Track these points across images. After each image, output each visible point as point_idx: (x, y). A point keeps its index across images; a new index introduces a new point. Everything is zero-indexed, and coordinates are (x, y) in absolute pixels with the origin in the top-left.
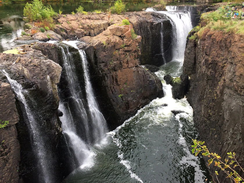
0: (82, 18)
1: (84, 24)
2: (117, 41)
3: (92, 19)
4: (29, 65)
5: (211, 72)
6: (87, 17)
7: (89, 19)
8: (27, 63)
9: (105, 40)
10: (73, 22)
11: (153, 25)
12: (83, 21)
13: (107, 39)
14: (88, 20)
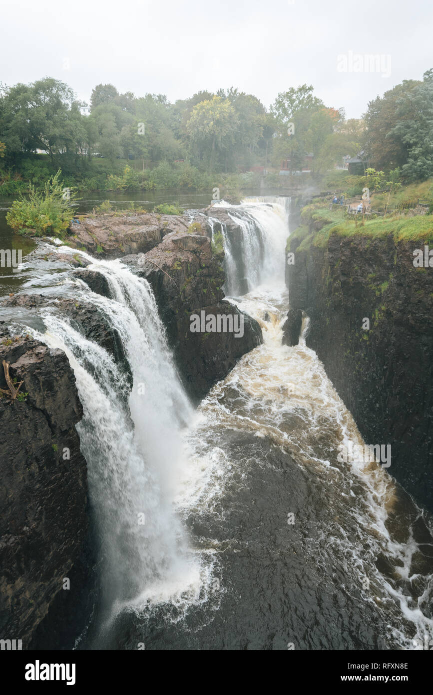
0: (113, 222)
1: (118, 233)
2: (190, 260)
3: (129, 225)
4: (79, 313)
5: (353, 302)
6: (121, 221)
7: (125, 223)
8: (75, 308)
9: (171, 259)
10: (97, 230)
11: (231, 230)
12: (116, 228)
13: (175, 257)
14: (122, 227)
